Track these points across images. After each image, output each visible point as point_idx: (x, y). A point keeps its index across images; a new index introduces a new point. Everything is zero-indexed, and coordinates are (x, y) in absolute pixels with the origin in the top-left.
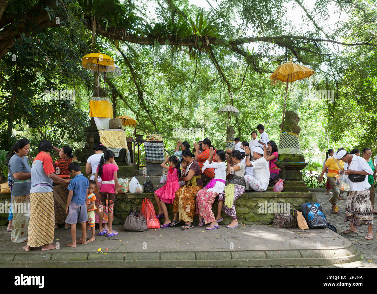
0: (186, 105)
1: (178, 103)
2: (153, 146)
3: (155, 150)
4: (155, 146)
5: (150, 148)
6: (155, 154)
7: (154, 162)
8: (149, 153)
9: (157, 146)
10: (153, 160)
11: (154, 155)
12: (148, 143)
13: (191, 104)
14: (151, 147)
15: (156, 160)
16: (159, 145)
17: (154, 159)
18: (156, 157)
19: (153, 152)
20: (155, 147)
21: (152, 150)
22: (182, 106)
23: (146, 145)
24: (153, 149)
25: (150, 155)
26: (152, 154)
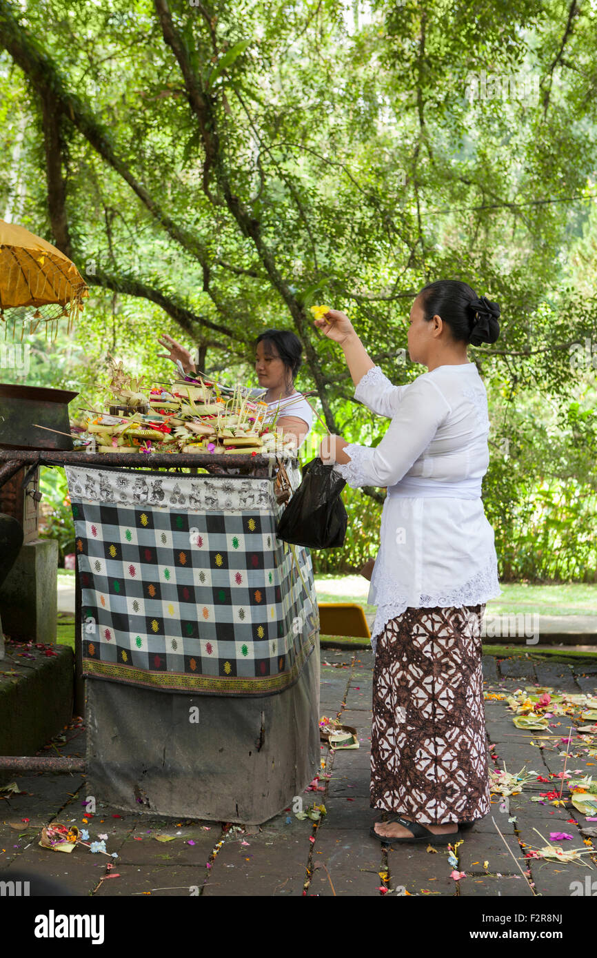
0: (513, 208)
1: (460, 196)
2: (166, 506)
3: (184, 558)
4: (190, 508)
5: (128, 535)
6: (186, 594)
7: (173, 679)
8: (117, 587)
9: (202, 510)
10: (158, 661)
11: (171, 609)
12: (112, 478)
13: (540, 205)
14: (144, 519)
15: (192, 664)
16: (222, 498)
17: (174, 645)
18: (190, 629)
19: (167, 575)
20: (180, 522)
21: (148, 555)
22: (484, 213)
23: (93, 499)
24: (164, 539)
25: (133, 606)
26: (152, 591)
